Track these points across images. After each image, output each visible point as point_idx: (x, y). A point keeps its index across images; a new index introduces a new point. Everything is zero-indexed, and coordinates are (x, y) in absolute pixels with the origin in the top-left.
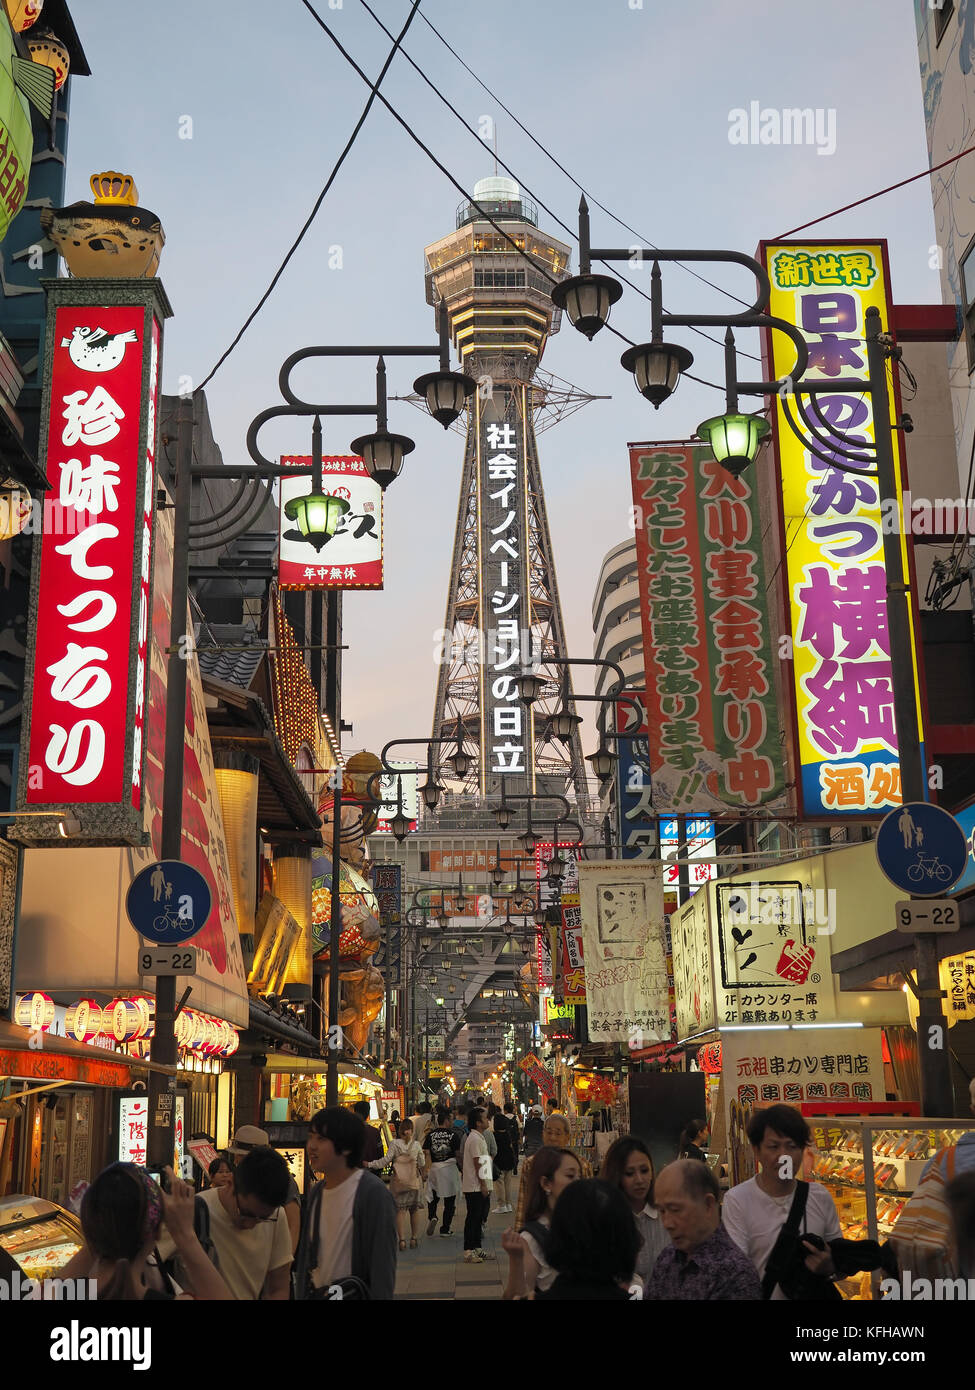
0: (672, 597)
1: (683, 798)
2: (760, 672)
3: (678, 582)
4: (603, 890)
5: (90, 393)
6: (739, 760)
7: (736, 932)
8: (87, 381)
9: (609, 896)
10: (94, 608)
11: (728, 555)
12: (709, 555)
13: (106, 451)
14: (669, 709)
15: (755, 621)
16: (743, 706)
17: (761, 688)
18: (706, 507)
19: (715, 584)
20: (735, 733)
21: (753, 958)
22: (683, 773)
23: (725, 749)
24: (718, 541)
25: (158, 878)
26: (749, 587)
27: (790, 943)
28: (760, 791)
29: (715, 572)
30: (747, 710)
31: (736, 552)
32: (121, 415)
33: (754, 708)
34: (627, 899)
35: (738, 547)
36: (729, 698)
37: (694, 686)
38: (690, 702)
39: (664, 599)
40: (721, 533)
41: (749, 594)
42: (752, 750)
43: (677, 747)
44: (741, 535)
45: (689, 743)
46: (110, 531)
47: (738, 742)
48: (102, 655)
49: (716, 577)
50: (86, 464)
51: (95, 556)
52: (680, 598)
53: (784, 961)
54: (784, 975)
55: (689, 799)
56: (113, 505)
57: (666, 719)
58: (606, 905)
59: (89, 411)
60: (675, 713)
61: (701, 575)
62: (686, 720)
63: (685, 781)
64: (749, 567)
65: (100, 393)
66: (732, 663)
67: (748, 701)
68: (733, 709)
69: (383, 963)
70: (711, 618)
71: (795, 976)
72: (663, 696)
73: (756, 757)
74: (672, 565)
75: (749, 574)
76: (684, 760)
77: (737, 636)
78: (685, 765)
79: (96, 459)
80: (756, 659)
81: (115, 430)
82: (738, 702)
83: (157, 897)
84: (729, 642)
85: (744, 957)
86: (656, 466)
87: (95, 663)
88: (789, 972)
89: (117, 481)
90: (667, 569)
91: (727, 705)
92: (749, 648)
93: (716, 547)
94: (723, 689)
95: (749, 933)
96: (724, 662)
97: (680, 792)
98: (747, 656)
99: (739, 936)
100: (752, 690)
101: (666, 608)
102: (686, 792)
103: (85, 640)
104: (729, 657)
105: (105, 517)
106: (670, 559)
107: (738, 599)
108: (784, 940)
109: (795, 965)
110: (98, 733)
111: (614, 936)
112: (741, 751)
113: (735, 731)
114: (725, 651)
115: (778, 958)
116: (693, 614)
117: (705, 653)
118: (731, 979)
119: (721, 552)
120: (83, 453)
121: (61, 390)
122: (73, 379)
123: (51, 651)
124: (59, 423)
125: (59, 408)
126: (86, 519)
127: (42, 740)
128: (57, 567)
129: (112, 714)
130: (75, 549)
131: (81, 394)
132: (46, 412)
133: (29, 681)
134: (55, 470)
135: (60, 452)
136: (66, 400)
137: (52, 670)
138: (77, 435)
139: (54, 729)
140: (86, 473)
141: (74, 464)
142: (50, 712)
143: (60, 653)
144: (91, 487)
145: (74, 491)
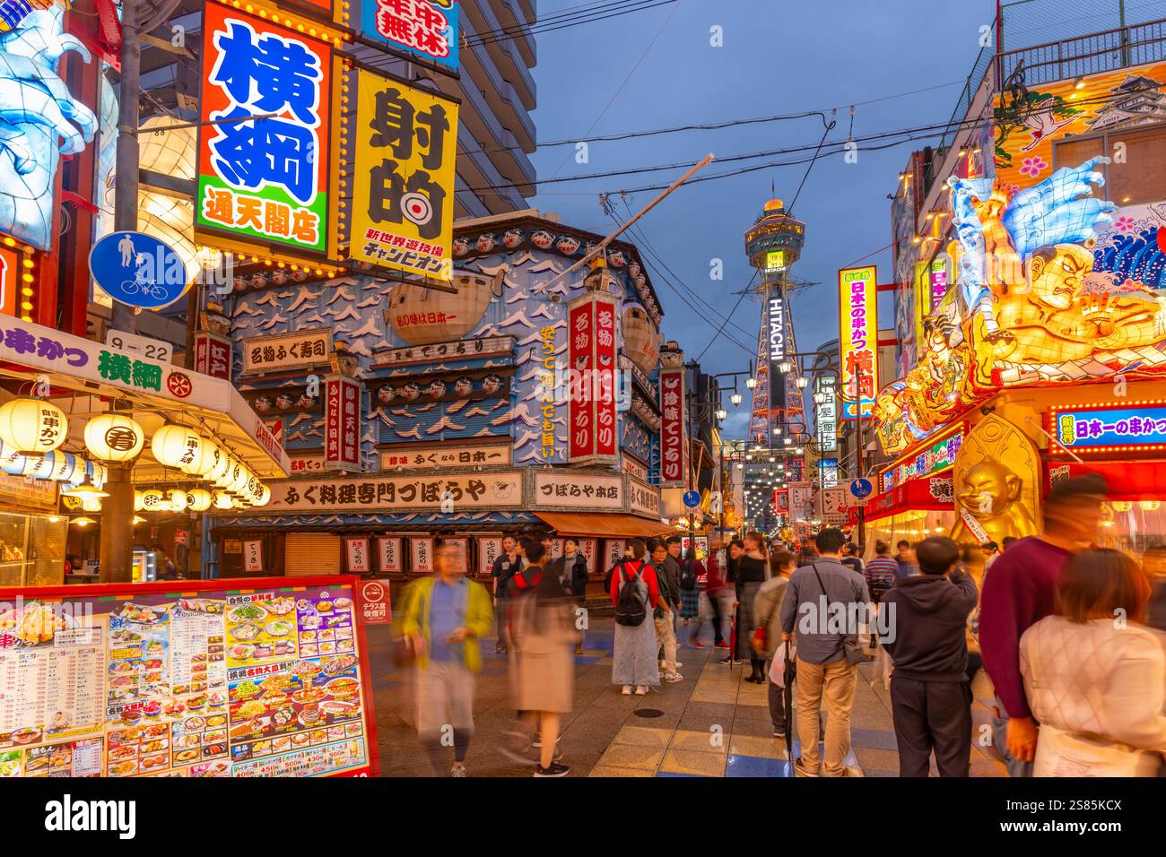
8: (669, 390)
10: (674, 440)
13: (674, 406)
25: (689, 494)
32: (677, 398)
46: (677, 424)
48: (676, 450)
50: (670, 409)
51: (673, 429)
56: (677, 417)
59: (670, 397)
65: (672, 393)
79: (672, 408)
81: (676, 401)
83: (689, 498)
87: (675, 452)
89: (676, 413)
103: (672, 447)
105: (676, 420)
110: (676, 466)
120: (669, 407)
121: (664, 391)
122: (666, 390)
123: (665, 449)
124: (664, 401)
125: (663, 397)
126: (671, 421)
127: (665, 468)
128: (666, 432)
129: (679, 462)
130: (669, 428)
131: (668, 394)
132: (661, 398)
133: (661, 456)
134: (664, 411)
135: (664, 407)
136: (665, 395)
137: (666, 453)
138: (668, 403)
139: (667, 465)
140: (670, 411)
141: (667, 409)
142: (666, 462)
143: (667, 450)
144: (672, 414)
145: (668, 415)
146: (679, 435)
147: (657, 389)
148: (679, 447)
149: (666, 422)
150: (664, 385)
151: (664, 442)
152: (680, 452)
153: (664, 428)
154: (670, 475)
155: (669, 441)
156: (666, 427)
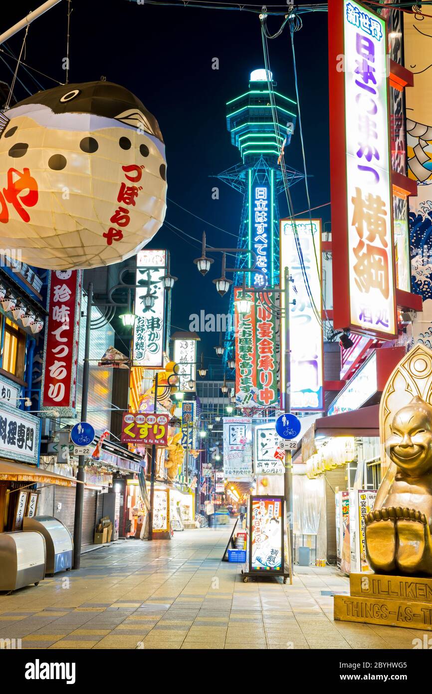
0: (246, 337)
1: (246, 402)
2: (272, 362)
3: (248, 332)
4: (231, 427)
5: (62, 286)
6: (264, 390)
7: (262, 444)
8: (61, 282)
9: (233, 429)
10: (62, 350)
11: (264, 324)
12: (258, 324)
13: (66, 303)
14: (243, 373)
15: (271, 346)
16: (266, 372)
17: (272, 367)
18: (258, 308)
19: (260, 333)
20: (263, 382)
21: (267, 452)
22: (246, 394)
23: (260, 387)
24: (261, 319)
25: (80, 427)
26: (270, 334)
28: (270, 400)
29: (260, 329)
30: (267, 374)
31: (267, 323)
32: (70, 293)
33: (269, 373)
34: (239, 430)
35: (267, 321)
36: (262, 370)
37: (251, 366)
38: (250, 371)
39: (243, 338)
40: (262, 316)
41: (270, 336)
42: (268, 387)
43: (245, 385)
44: (269, 317)
45: (248, 384)
46: (67, 328)
47: (264, 384)
48: (64, 364)
49: (260, 331)
50: (60, 307)
51: (63, 335)
52: (248, 337)
53: (277, 453)
54: (277, 458)
55: (247, 402)
56: (68, 320)
57: (241, 376)
58: (232, 432)
59: (61, 292)
60: (245, 374)
61: (255, 330)
62: (248, 377)
63: (247, 396)
64: (271, 328)
65: (65, 286)
66: (263, 359)
67: (268, 371)
68: (263, 374)
69: (186, 442)
70: (258, 344)
71: (280, 458)
72: (241, 369)
73: (269, 390)
74: (246, 327)
75: (271, 330)
76: (246, 389)
77: (266, 350)
78: (247, 391)
79: (63, 306)
80: (271, 358)
81: (68, 297)
82: (264, 371)
83: (79, 433)
84: (263, 352)
85: (265, 451)
87: (62, 366)
88: (278, 457)
89: (69, 313)
90: (245, 328)
91: (261, 372)
92: (269, 354)
93: (261, 321)
94: (260, 367)
95: (266, 444)
96: (261, 359)
97: (245, 401)
98: (267, 357)
99: (263, 445)
100: (270, 368)
101: (243, 341)
102: (247, 400)
103: (60, 360)
104: (263, 357)
105: (66, 323)
106: (246, 325)
107: (266, 338)
108: (277, 447)
109: (280, 455)
110: (63, 387)
111: (234, 443)
112: (264, 387)
113: (263, 380)
114: (261, 355)
115: (275, 452)
116: (252, 342)
117: (256, 357)
118: (259, 459)
119: (262, 323)
120: (59, 304)
121: (53, 285)
122: (57, 281)
123: (50, 363)
124: (53, 295)
125: (53, 290)
126: (60, 324)
127: (47, 388)
128: (52, 338)
129: (67, 381)
130: (57, 333)
131: (59, 286)
132: (49, 292)
133: (44, 371)
134: (51, 310)
135: (53, 304)
136: (55, 288)
137: (50, 368)
138: (58, 299)
139: (51, 385)
140: (60, 310)
141: (57, 307)
142: (50, 380)
143: (53, 364)
144: (61, 315)
145: (57, 315)
146: (70, 344)
147: (44, 280)
148: (68, 360)
149: (54, 325)
150: (53, 274)
151: (50, 353)
152: (68, 368)
153: (49, 334)
154: (54, 399)
155: (55, 351)
156: (53, 333)
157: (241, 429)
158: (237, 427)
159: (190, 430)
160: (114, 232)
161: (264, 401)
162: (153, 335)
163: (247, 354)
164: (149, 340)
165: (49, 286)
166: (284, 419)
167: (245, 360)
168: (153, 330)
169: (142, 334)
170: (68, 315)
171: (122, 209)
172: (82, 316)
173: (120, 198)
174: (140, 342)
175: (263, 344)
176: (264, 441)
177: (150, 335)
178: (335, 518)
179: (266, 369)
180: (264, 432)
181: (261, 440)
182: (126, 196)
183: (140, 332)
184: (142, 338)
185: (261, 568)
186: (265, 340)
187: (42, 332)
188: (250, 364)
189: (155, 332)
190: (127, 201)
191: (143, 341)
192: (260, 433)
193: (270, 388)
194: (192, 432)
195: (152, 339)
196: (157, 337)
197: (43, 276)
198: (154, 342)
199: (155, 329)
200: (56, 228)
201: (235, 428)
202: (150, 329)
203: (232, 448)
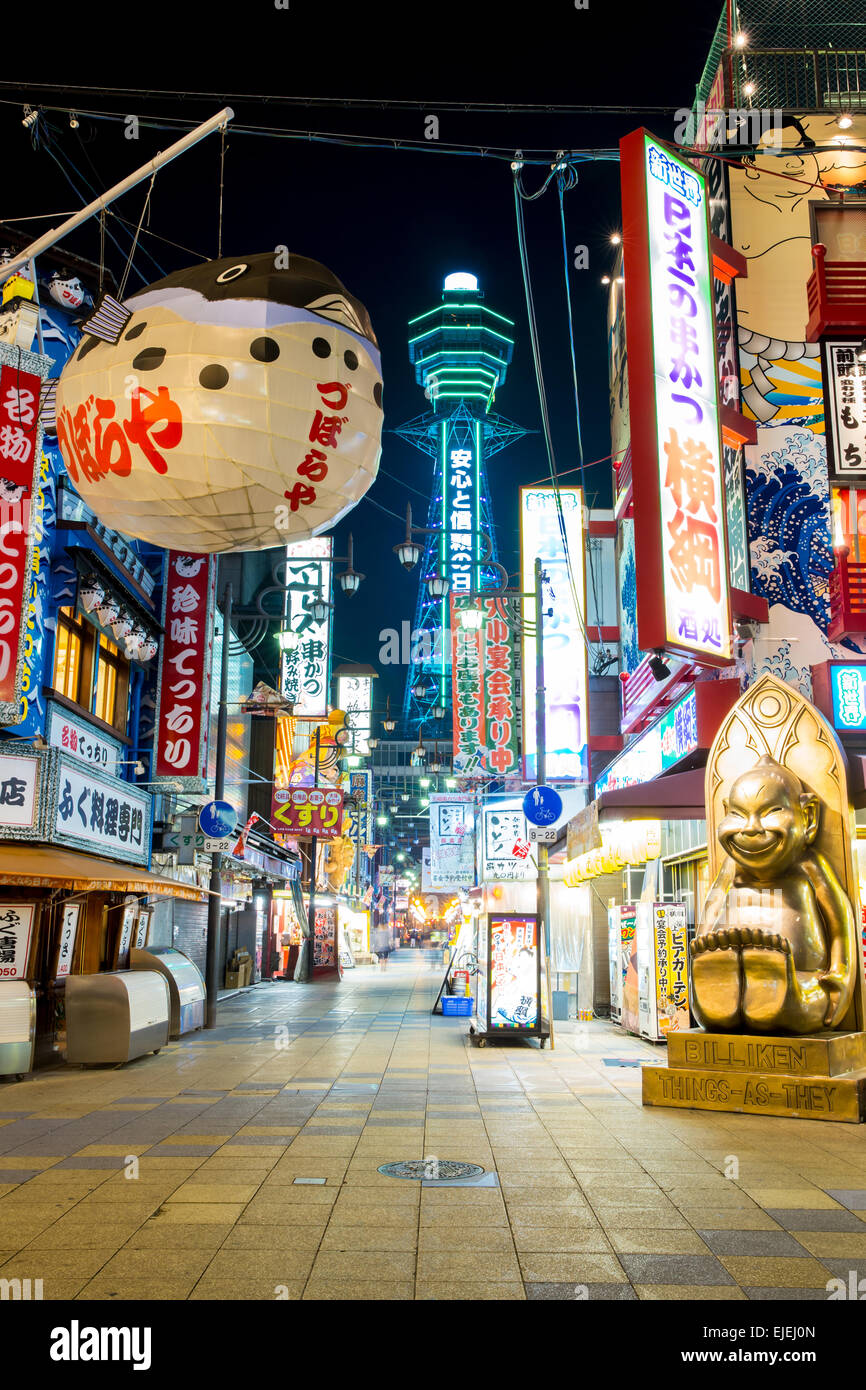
0: (468, 669)
1: (468, 769)
2: (509, 707)
3: (471, 661)
4: (442, 809)
5: (185, 587)
6: (497, 751)
7: (494, 834)
8: (184, 582)
9: (445, 812)
10: (186, 688)
11: (497, 648)
12: (487, 648)
13: (191, 615)
14: (464, 725)
15: (508, 681)
16: (500, 723)
17: (510, 715)
18: (487, 623)
19: (489, 662)
20: (496, 738)
21: (501, 846)
22: (469, 756)
23: (491, 745)
24: (492, 640)
25: (213, 808)
26: (506, 664)
27: (519, 840)
28: (506, 766)
29: (490, 656)
30: (502, 726)
31: (501, 646)
32: (198, 598)
33: (506, 725)
34: (454, 813)
35: (502, 643)
36: (493, 720)
37: (477, 713)
38: (475, 722)
39: (464, 670)
40: (494, 636)
41: (506, 667)
42: (503, 746)
43: (467, 744)
44: (503, 638)
45: (473, 741)
46: (193, 652)
47: (497, 741)
48: (189, 709)
49: (490, 659)
50: (183, 621)
51: (187, 664)
52: (472, 669)
53: (516, 848)
54: (517, 856)
55: (471, 770)
56: (195, 641)
57: (461, 729)
58: (443, 816)
59: (184, 596)
60: (467, 726)
61: (483, 658)
62: (472, 730)
63: (470, 760)
64: (507, 654)
65: (189, 588)
66: (496, 702)
67: (503, 721)
68: (495, 725)
69: (356, 834)
70: (487, 679)
71: (522, 856)
72: (461, 718)
73: (505, 750)
74: (469, 652)
75: (507, 657)
76: (470, 749)
77: (499, 689)
78: (470, 752)
79: (187, 619)
80: (508, 700)
81: (196, 605)
82: (497, 722)
83: (213, 817)
84: (495, 691)
85: (498, 846)
86: (463, 601)
87: (186, 713)
88: (518, 853)
89: (196, 629)
90: (466, 654)
91: (492, 723)
92: (505, 695)
93: (491, 644)
94: (491, 715)
95: (500, 834)
96: (492, 702)
97: (467, 766)
98: (502, 699)
99: (495, 836)
100: (505, 716)
101: (464, 674)
102: (470, 766)
103: (182, 702)
104: (495, 699)
105: (191, 646)
106: (467, 649)
107: (500, 670)
110: (187, 745)
111: (447, 832)
112: (498, 746)
113: (495, 736)
114: (493, 696)
115: (513, 847)
116: (478, 677)
117: (484, 698)
118: (489, 857)
119: (494, 646)
120: (181, 616)
121: (172, 585)
122: (177, 580)
123: (167, 707)
124: (171, 602)
125: (171, 594)
126: (183, 647)
127: (162, 747)
128: (170, 669)
129: (193, 736)
130: (178, 661)
131: (180, 588)
132: (165, 596)
133: (157, 720)
134: (169, 625)
135: (171, 616)
136: (174, 590)
137: (167, 716)
138: (179, 607)
139: (168, 742)
140: (182, 625)
141: (178, 621)
142: (166, 735)
143: (171, 709)
144: (185, 632)
145: (178, 633)
146: (198, 678)
147: (157, 578)
148: (196, 703)
149: (173, 648)
150: (172, 570)
151: (167, 692)
152: (196, 716)
153: (166, 662)
154: (175, 765)
155: (175, 688)
156: (170, 661)
157: (458, 811)
158: (452, 808)
159: (362, 814)
160: (303, 489)
161: (497, 767)
162: (312, 668)
163: (471, 694)
164: (307, 675)
165: (165, 587)
166: (536, 794)
167: (466, 703)
168: (312, 660)
169: (295, 667)
170: (195, 632)
171: (316, 453)
172: (216, 635)
173: (314, 435)
174: (291, 678)
175: (494, 679)
176: (497, 829)
177: (308, 668)
178: (608, 946)
179: (500, 718)
180: (497, 815)
181: (492, 828)
182: (322, 432)
183: (291, 663)
184: (295, 673)
185: (505, 1025)
186: (498, 674)
187: (154, 660)
188: (476, 709)
189: (315, 663)
190: (325, 439)
191: (296, 677)
192: (490, 816)
193: (507, 747)
194: (365, 817)
195: (310, 674)
196: (318, 671)
197: (156, 572)
198: (313, 678)
199: (315, 658)
200: (210, 483)
201: (448, 809)
202: (308, 659)
203: (443, 840)
